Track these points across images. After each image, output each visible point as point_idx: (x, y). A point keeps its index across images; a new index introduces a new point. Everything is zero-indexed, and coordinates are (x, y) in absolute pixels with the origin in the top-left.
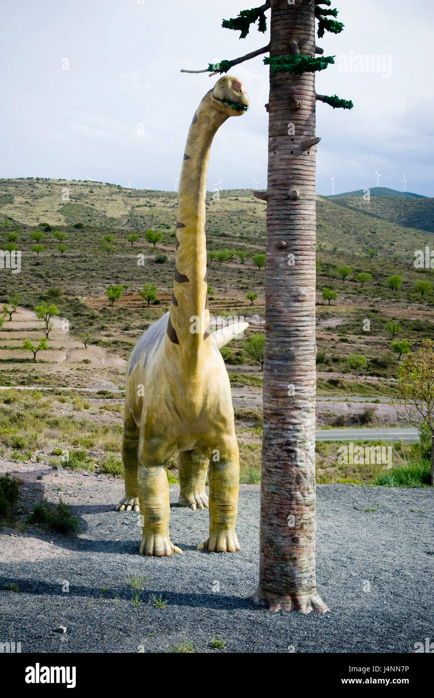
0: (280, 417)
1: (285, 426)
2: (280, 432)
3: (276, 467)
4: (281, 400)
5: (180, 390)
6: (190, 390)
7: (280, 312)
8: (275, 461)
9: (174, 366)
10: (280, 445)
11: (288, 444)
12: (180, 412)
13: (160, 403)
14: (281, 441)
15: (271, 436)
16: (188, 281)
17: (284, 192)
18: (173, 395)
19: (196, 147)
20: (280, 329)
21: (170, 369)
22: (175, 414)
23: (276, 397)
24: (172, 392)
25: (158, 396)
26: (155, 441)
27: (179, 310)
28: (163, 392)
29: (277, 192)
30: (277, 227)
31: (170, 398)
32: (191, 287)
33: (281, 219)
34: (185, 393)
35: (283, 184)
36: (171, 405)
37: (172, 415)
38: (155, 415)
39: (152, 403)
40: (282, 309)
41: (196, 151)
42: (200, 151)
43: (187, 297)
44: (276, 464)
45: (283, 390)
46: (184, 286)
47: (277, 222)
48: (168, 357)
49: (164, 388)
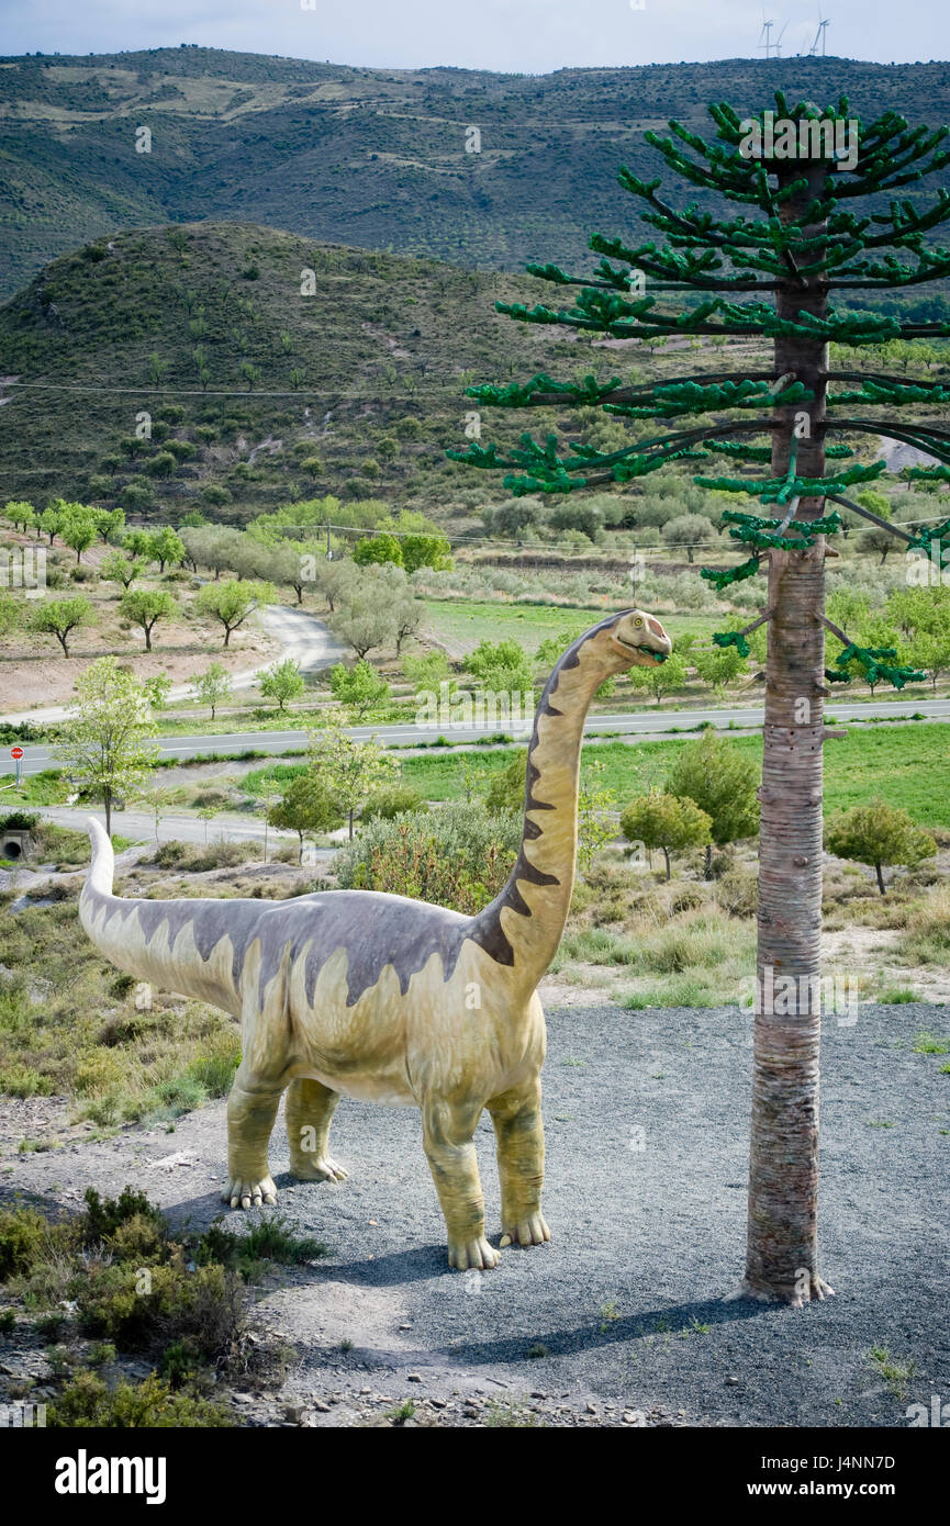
0: (798, 1071)
1: (804, 1081)
2: (798, 1089)
3: (794, 1132)
4: (800, 1050)
5: (508, 1029)
6: (520, 1027)
7: (799, 943)
8: (792, 1125)
9: (500, 996)
10: (798, 1105)
11: (807, 1102)
12: (506, 1060)
13: (484, 1053)
14: (799, 1099)
15: (785, 1095)
16: (558, 883)
17: (805, 797)
18: (499, 1036)
19: (575, 700)
20: (799, 963)
21: (494, 1000)
22: (498, 1063)
23: (793, 1047)
24: (498, 1033)
25: (481, 1043)
26: (469, 1106)
27: (531, 924)
28: (486, 1035)
29: (796, 797)
30: (795, 840)
31: (496, 1043)
32: (562, 893)
33: (800, 830)
34: (514, 1031)
35: (805, 788)
36: (496, 1053)
37: (496, 1067)
38: (478, 1070)
39: (473, 1054)
40: (802, 940)
41: (575, 705)
42: (582, 706)
43: (551, 905)
44: (795, 1128)
45: (802, 1038)
46: (549, 890)
47: (796, 833)
48: (488, 984)
49: (487, 1028)
